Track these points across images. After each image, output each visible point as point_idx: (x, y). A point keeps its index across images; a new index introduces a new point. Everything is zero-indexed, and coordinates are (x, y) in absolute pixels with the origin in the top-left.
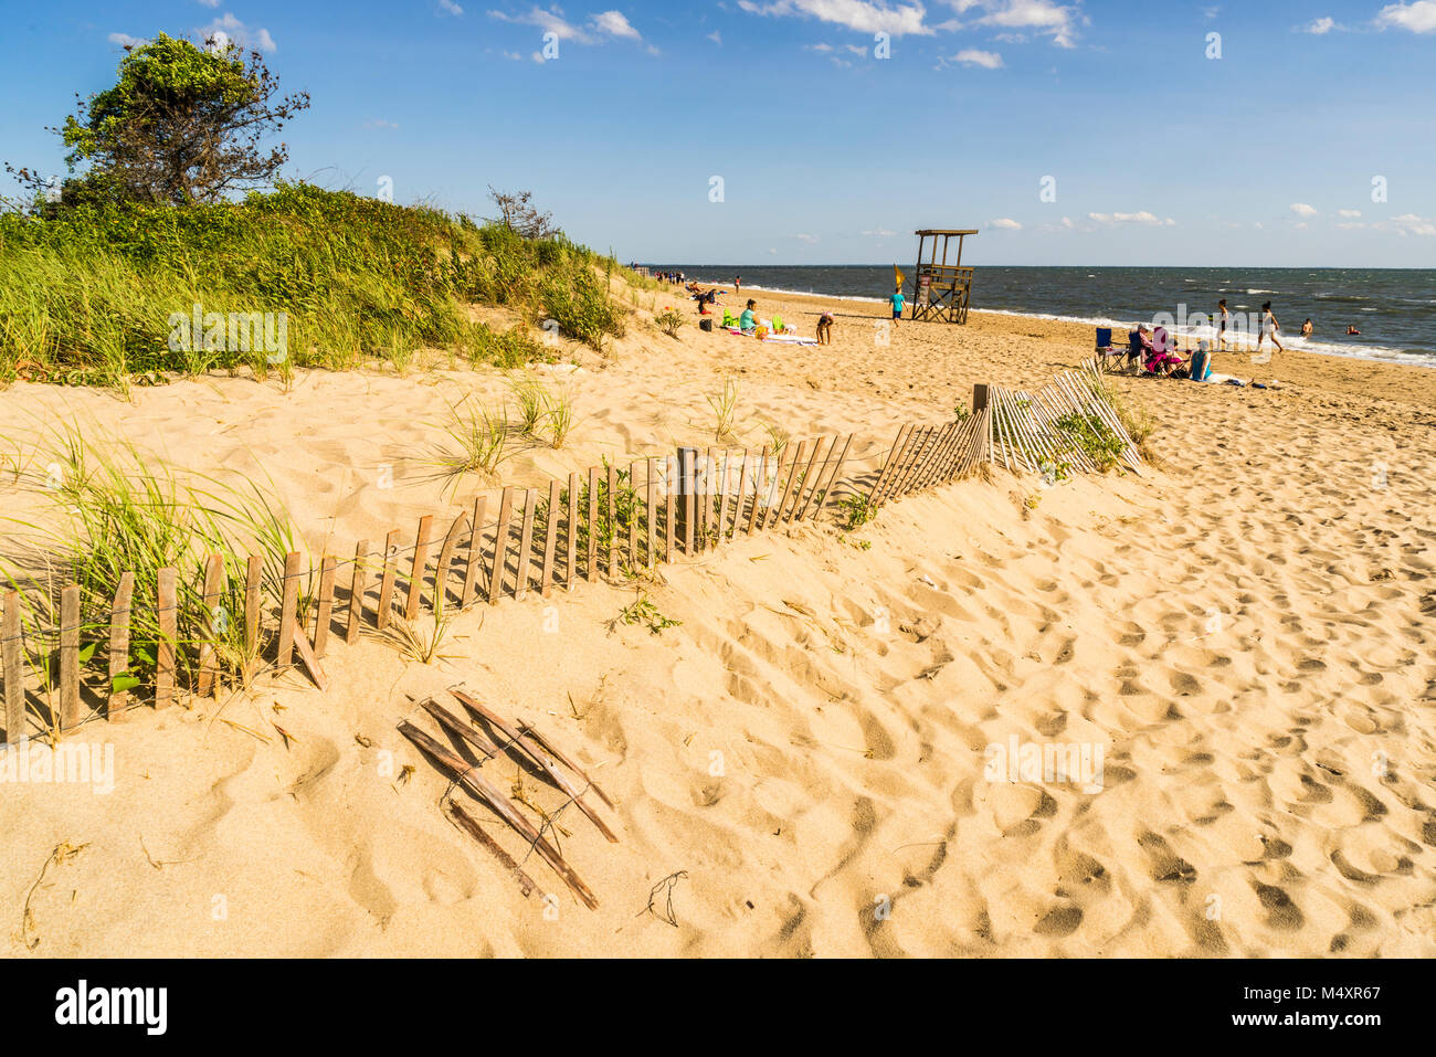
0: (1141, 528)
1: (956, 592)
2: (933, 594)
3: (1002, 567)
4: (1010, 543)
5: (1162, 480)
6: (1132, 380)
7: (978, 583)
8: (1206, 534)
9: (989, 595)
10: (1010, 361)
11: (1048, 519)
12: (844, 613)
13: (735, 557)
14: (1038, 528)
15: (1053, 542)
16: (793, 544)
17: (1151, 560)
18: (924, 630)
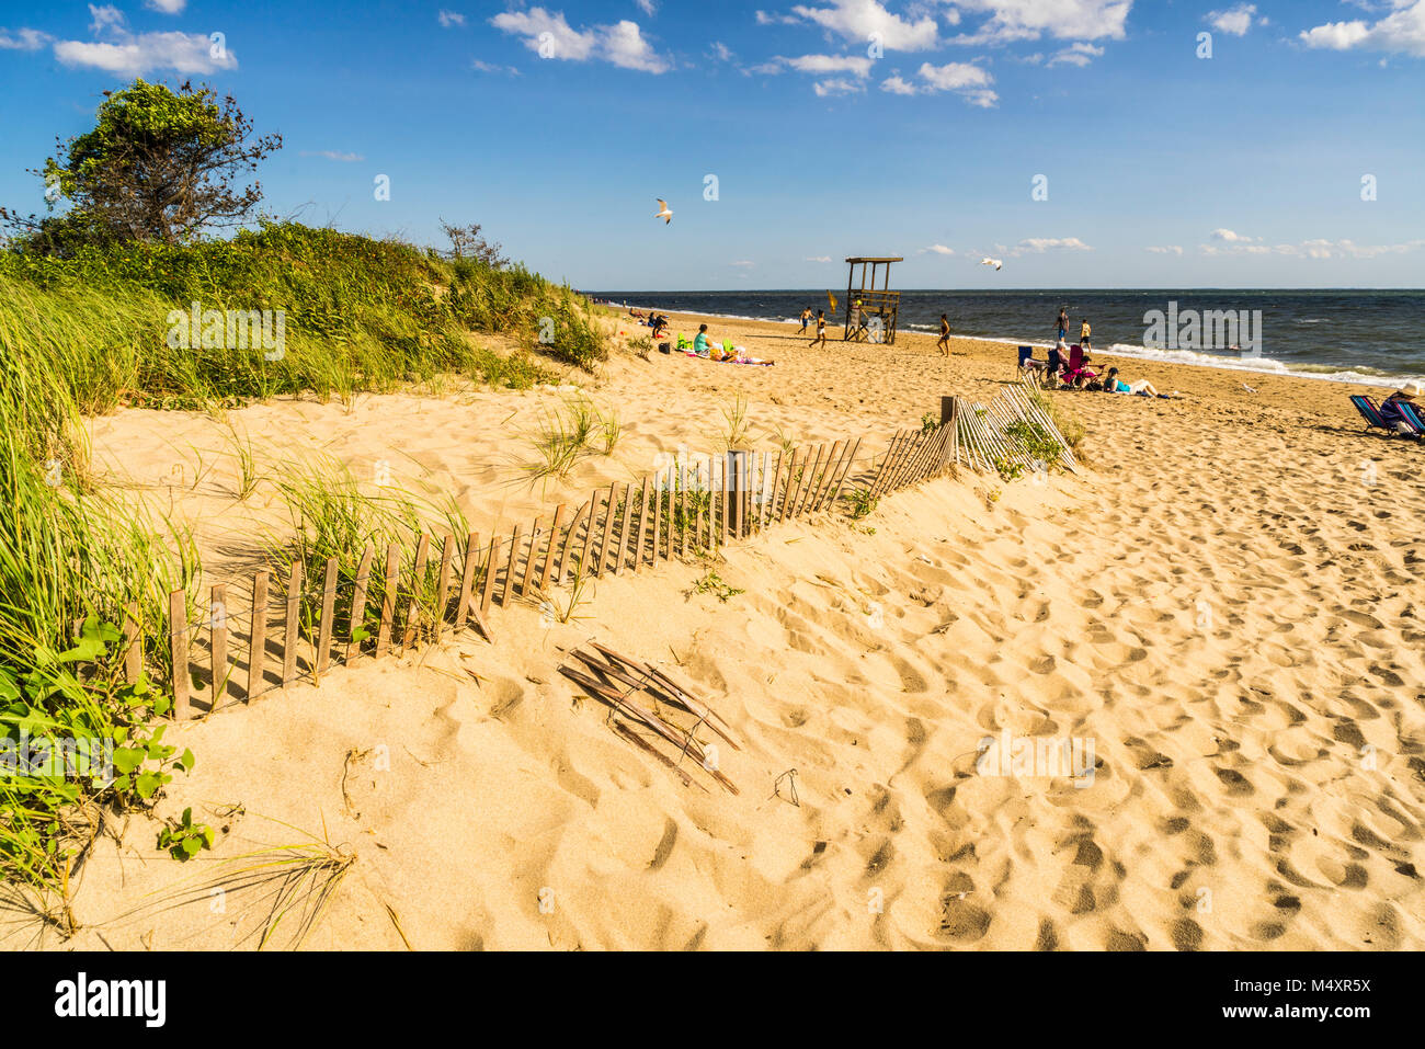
0: (1084, 517)
1: (947, 566)
2: (931, 568)
3: (980, 548)
4: (982, 529)
5: (1094, 478)
6: (1053, 393)
7: (964, 561)
8: (1138, 521)
9: (975, 569)
10: (942, 377)
11: (1007, 510)
12: (864, 585)
13: (775, 539)
14: (1001, 518)
15: (1016, 529)
16: (814, 530)
17: (1096, 542)
18: (930, 597)
